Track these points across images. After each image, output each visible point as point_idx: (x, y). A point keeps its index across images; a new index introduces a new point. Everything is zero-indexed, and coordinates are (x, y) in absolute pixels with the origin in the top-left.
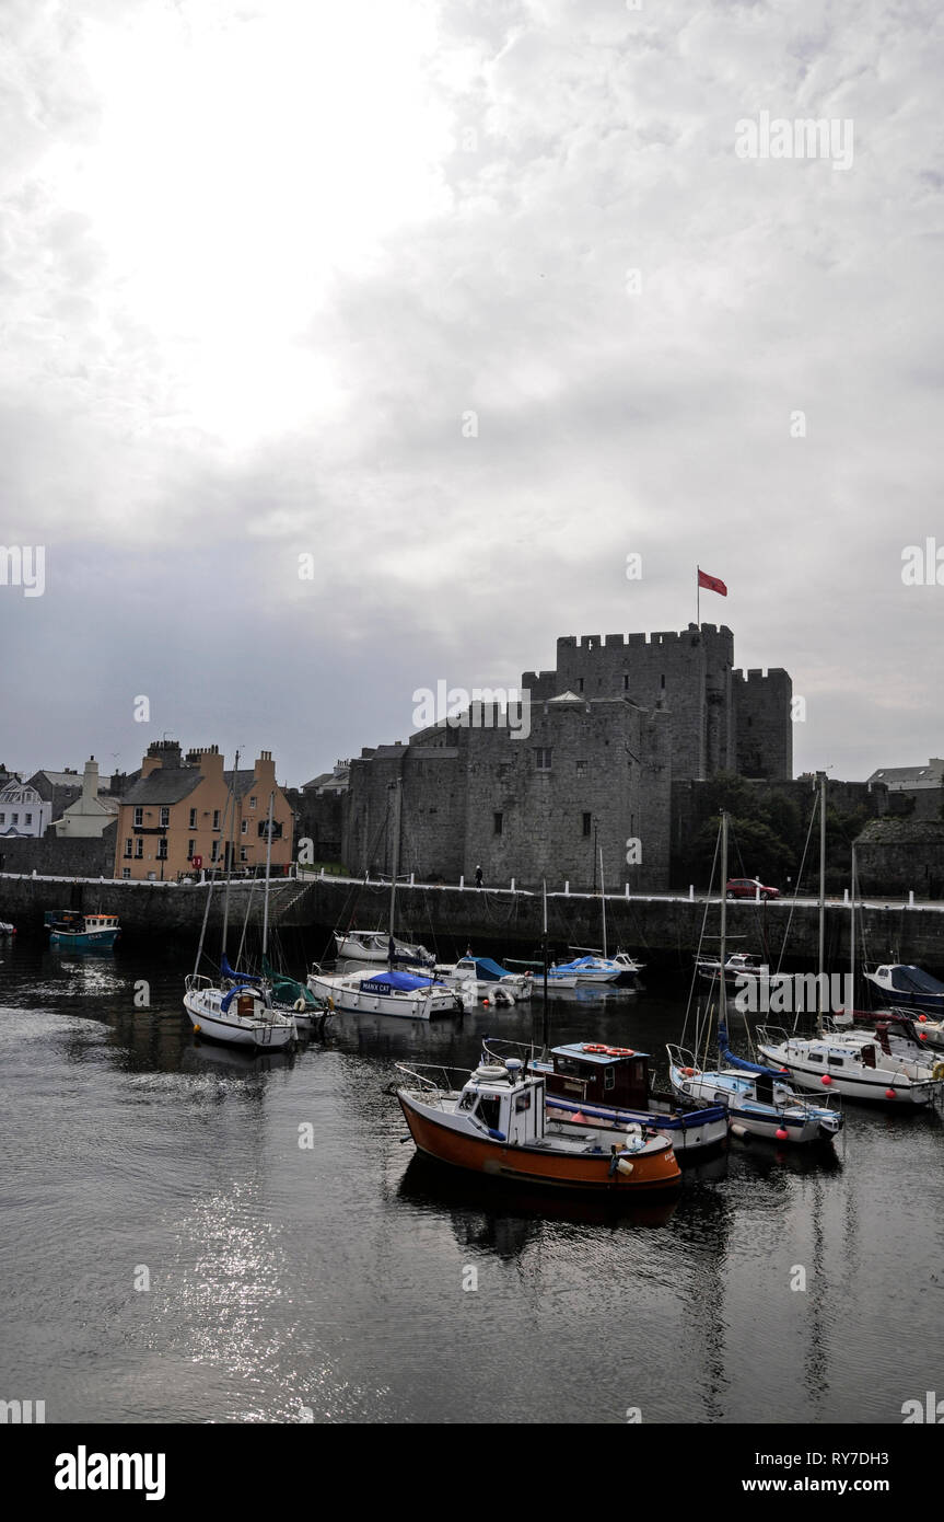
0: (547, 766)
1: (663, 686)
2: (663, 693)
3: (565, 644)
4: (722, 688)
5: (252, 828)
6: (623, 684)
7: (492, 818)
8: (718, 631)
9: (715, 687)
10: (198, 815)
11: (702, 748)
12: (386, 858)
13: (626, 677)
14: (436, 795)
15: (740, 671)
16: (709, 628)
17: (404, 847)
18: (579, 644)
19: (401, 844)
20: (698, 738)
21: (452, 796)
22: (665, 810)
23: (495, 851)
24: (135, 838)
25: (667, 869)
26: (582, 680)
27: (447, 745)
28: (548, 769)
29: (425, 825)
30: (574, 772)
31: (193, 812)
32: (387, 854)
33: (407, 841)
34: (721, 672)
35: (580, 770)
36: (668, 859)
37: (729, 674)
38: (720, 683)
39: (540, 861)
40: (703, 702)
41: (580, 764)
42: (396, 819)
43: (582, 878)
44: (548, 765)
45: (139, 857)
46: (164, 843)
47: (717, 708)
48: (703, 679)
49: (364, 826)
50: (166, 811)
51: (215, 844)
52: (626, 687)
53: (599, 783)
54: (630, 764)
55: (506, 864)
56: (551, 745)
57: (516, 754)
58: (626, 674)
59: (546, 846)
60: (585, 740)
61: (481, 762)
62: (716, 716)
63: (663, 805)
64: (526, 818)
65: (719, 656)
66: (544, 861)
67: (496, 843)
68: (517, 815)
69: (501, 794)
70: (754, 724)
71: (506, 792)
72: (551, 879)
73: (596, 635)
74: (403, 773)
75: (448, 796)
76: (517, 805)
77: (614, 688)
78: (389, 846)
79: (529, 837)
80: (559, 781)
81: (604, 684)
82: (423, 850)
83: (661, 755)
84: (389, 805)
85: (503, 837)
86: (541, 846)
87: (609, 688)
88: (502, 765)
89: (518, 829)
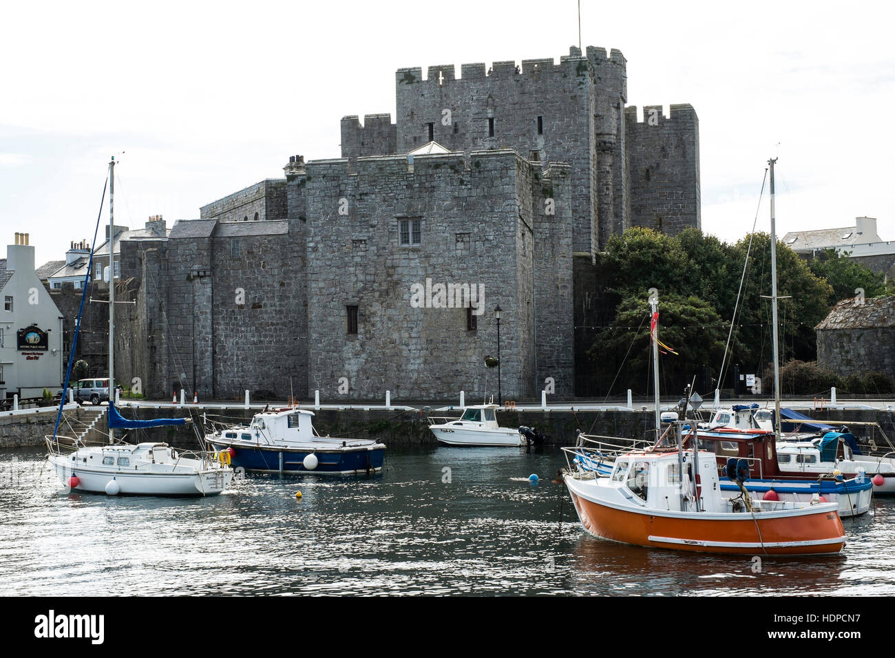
0: (414, 242)
1: (540, 131)
2: (541, 142)
3: (407, 77)
4: (615, 132)
6: (487, 129)
7: (344, 312)
8: (608, 56)
9: (606, 131)
11: (593, 211)
12: (195, 371)
13: (491, 120)
15: (634, 108)
16: (596, 53)
17: (219, 356)
18: (425, 77)
19: (214, 352)
20: (588, 199)
21: (282, 284)
22: (567, 293)
23: (350, 356)
25: (570, 371)
26: (431, 125)
27: (267, 217)
28: (416, 245)
29: (245, 324)
30: (452, 247)
32: (195, 366)
33: (223, 348)
34: (613, 110)
35: (460, 245)
36: (571, 358)
37: (622, 111)
38: (613, 124)
40: (593, 151)
41: (459, 237)
44: (417, 240)
47: (609, 160)
48: (592, 120)
49: (161, 329)
52: (492, 133)
53: (486, 261)
54: (524, 234)
56: (419, 214)
57: (372, 226)
58: (490, 116)
59: (419, 347)
60: (467, 207)
61: (325, 239)
62: (608, 169)
63: (565, 287)
64: (390, 312)
65: (610, 90)
66: (416, 367)
67: (350, 344)
68: (376, 307)
69: (354, 280)
70: (653, 178)
71: (361, 277)
72: (427, 390)
73: (448, 64)
74: (212, 258)
75: (277, 285)
76: (377, 294)
77: (475, 135)
78: (198, 354)
79: (395, 336)
80: (433, 261)
81: (461, 131)
82: (245, 359)
83: (560, 222)
84: (194, 300)
85: (359, 336)
86: (412, 347)
87: (468, 135)
88: (354, 241)
89: (379, 325)
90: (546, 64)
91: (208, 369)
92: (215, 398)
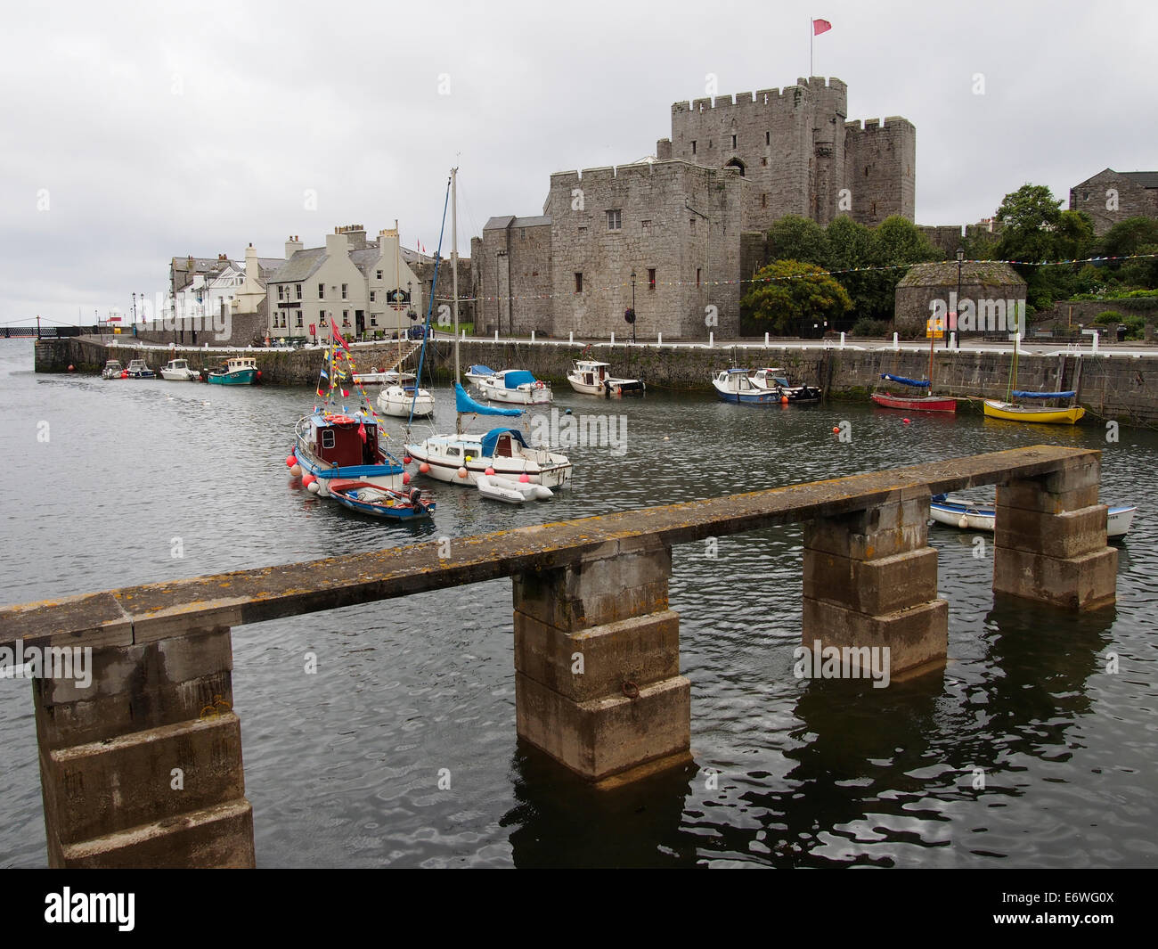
0: (617, 228)
1: (768, 143)
2: (768, 150)
3: (679, 109)
4: (831, 141)
5: (381, 298)
6: (732, 144)
7: (574, 278)
8: (828, 83)
9: (823, 140)
10: (326, 290)
11: (807, 201)
12: (499, 316)
13: (734, 137)
14: (537, 260)
15: (855, 122)
16: (817, 83)
17: (513, 308)
18: (691, 108)
19: (511, 305)
22: (736, 262)
23: (577, 307)
24: (280, 311)
25: (737, 318)
26: (694, 143)
28: (618, 230)
29: (529, 287)
30: (640, 231)
31: (321, 287)
32: (499, 314)
33: (516, 302)
34: (830, 124)
35: (645, 229)
36: (738, 309)
37: (843, 125)
38: (831, 136)
39: (614, 315)
40: (809, 155)
41: (644, 224)
42: (505, 284)
43: (649, 329)
44: (619, 227)
45: (283, 326)
46: (300, 314)
47: (825, 162)
48: (810, 133)
50: (299, 288)
51: (345, 314)
52: (735, 146)
53: (661, 240)
54: (693, 221)
55: (586, 319)
56: (620, 208)
57: (591, 217)
58: (734, 134)
59: (619, 301)
60: (649, 201)
61: (563, 227)
62: (825, 168)
63: (733, 258)
64: (601, 276)
65: (827, 109)
66: (617, 315)
67: (578, 300)
68: (593, 274)
69: (579, 256)
70: (870, 174)
71: (584, 253)
72: (623, 331)
73: (706, 97)
74: (509, 242)
75: (547, 260)
76: (593, 265)
77: (724, 148)
78: (501, 307)
79: (605, 294)
80: (628, 241)
81: (714, 146)
82: (529, 310)
83: (730, 210)
84: (498, 270)
85: (583, 294)
86: (615, 301)
87: (719, 149)
88: (580, 229)
89: (594, 286)
90: (773, 94)
91: (507, 315)
92: (511, 335)
